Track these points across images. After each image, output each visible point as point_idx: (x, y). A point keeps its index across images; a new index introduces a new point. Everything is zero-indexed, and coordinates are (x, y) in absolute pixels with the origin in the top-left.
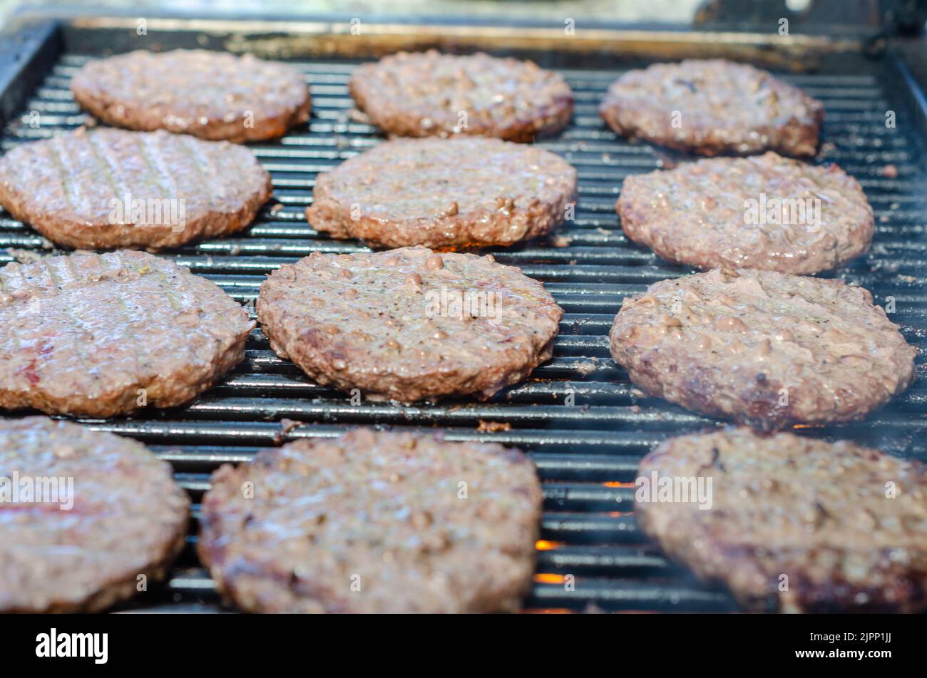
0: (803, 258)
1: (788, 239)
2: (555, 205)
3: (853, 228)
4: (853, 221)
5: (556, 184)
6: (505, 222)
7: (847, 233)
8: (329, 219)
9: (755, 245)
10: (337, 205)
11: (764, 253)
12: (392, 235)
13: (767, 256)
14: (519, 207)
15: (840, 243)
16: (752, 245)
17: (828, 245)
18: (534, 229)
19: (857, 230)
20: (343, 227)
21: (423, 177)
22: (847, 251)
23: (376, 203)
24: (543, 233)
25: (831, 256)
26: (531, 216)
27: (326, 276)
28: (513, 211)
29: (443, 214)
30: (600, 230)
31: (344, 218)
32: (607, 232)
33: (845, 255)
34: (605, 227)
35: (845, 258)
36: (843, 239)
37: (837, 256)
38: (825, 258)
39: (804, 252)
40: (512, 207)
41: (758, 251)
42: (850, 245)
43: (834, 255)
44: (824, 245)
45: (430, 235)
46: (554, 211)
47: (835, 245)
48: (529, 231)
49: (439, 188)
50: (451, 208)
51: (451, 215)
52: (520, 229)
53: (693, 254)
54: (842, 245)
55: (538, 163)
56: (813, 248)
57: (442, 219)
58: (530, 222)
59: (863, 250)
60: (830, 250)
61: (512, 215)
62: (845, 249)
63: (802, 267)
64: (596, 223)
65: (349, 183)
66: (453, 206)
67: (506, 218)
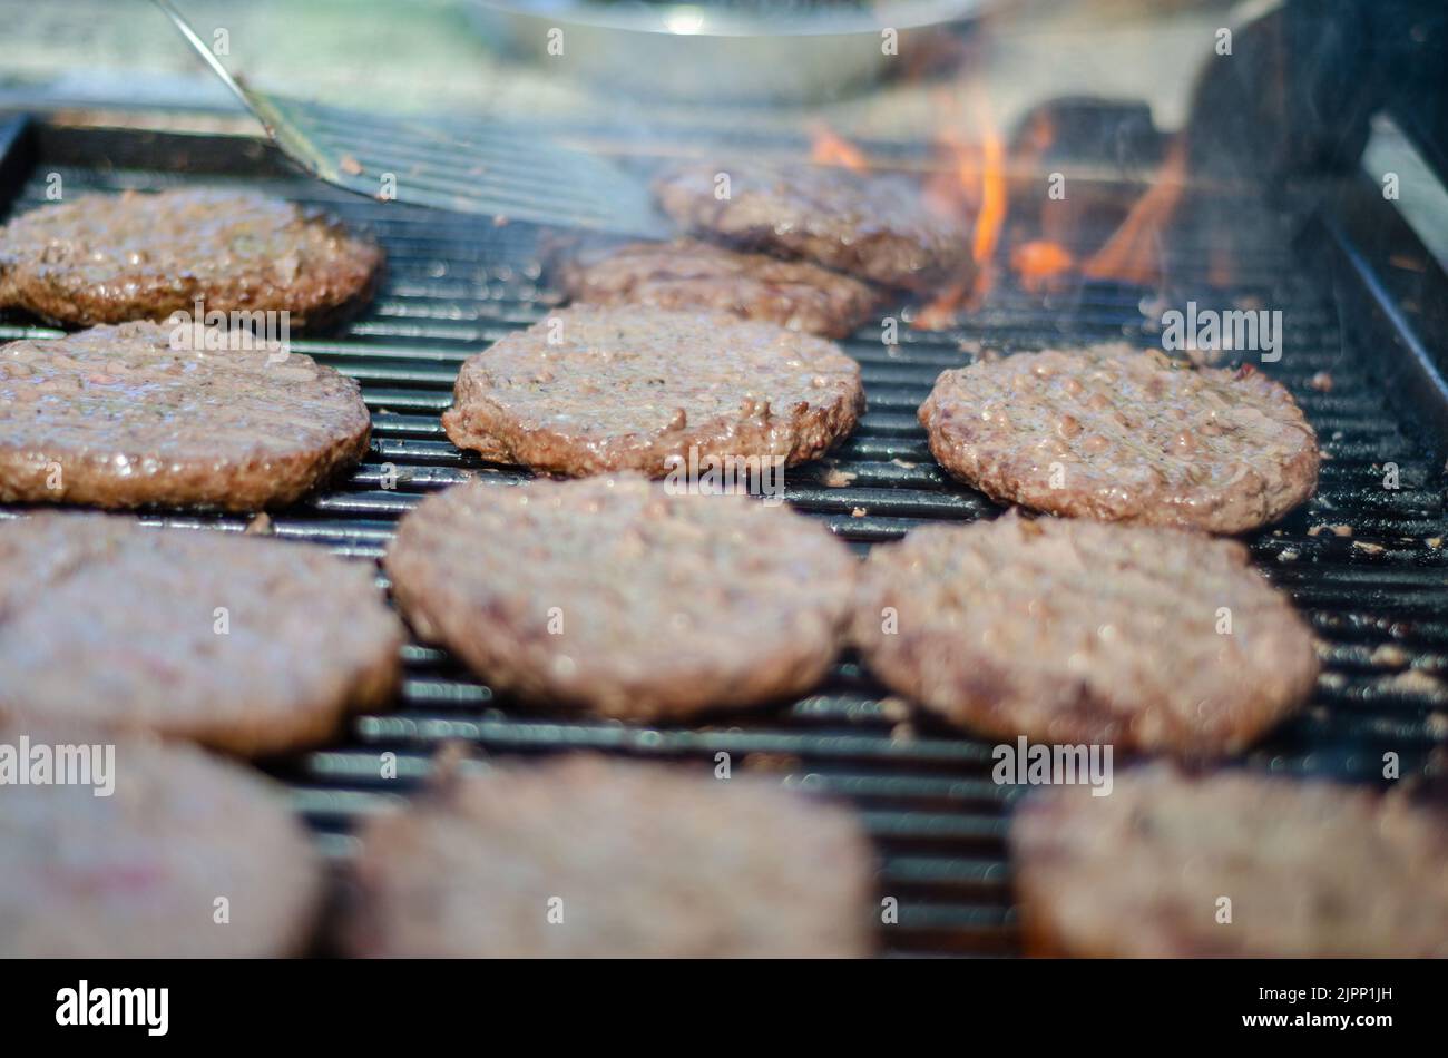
0: (1216, 506)
1: (1192, 478)
2: (832, 412)
3: (1287, 461)
4: (1285, 450)
5: (829, 384)
6: (757, 438)
7: (1278, 469)
8: (481, 432)
9: (1143, 485)
10: (496, 411)
11: (1157, 499)
12: (584, 460)
13: (1160, 502)
14: (777, 416)
15: (1271, 483)
16: (1139, 484)
17: (1252, 488)
18: (802, 448)
19: (1292, 465)
20: (505, 446)
21: (626, 374)
22: (1281, 496)
23: (558, 412)
24: (817, 454)
25: (1258, 504)
26: (798, 428)
27: (494, 522)
28: (770, 421)
29: (664, 428)
30: (897, 461)
31: (507, 433)
32: (907, 465)
33: (1279, 501)
34: (905, 458)
35: (1280, 506)
36: (1275, 478)
37: (1266, 505)
38: (1248, 507)
39: (1218, 498)
40: (766, 414)
41: (1149, 493)
42: (1286, 487)
43: (1262, 502)
44: (1245, 487)
45: (645, 459)
46: (831, 421)
47: (1264, 487)
48: (795, 450)
49: (652, 392)
50: (675, 419)
51: (675, 428)
52: (782, 447)
53: (1044, 494)
54: (1273, 487)
55: (798, 356)
56: (1231, 490)
57: (662, 435)
58: (796, 437)
59: (1305, 494)
60: (1256, 495)
61: (769, 427)
62: (1279, 492)
63: (1217, 519)
64: (889, 451)
65: (514, 379)
66: (679, 415)
67: (760, 432)
